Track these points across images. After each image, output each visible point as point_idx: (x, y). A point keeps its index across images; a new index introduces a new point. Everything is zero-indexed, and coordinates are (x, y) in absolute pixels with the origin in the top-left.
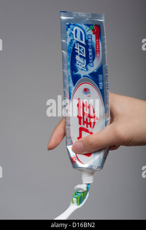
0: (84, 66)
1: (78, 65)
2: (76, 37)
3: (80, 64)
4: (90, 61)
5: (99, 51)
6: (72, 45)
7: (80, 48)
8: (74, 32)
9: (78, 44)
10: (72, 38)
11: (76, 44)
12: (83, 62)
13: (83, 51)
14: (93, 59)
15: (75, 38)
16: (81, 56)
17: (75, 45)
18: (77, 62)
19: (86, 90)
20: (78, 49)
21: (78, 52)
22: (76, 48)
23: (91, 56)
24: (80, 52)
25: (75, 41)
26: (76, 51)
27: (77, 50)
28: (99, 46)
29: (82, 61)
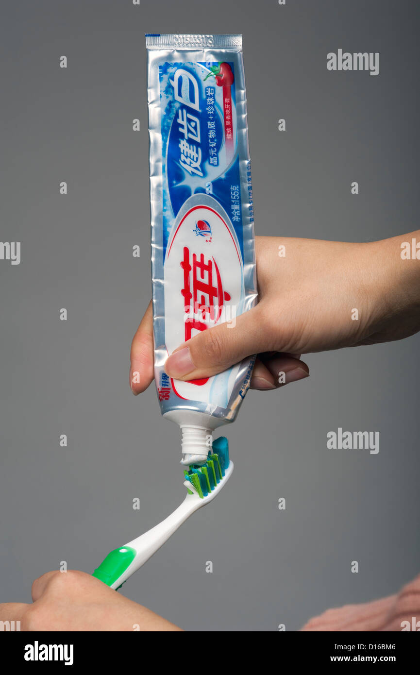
0: (197, 165)
1: (185, 162)
2: (180, 94)
3: (188, 161)
4: (212, 152)
5: (231, 126)
6: (173, 116)
7: (189, 121)
8: (175, 84)
9: (185, 111)
10: (171, 98)
11: (180, 111)
12: (196, 156)
13: (195, 128)
14: (218, 147)
15: (177, 97)
16: (191, 142)
17: (177, 116)
18: (183, 157)
19: (202, 225)
20: (185, 123)
21: (185, 131)
22: (180, 121)
23: (212, 140)
24: (189, 131)
25: (177, 105)
26: (181, 130)
27: (182, 126)
28: (231, 114)
29: (194, 154)
